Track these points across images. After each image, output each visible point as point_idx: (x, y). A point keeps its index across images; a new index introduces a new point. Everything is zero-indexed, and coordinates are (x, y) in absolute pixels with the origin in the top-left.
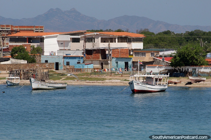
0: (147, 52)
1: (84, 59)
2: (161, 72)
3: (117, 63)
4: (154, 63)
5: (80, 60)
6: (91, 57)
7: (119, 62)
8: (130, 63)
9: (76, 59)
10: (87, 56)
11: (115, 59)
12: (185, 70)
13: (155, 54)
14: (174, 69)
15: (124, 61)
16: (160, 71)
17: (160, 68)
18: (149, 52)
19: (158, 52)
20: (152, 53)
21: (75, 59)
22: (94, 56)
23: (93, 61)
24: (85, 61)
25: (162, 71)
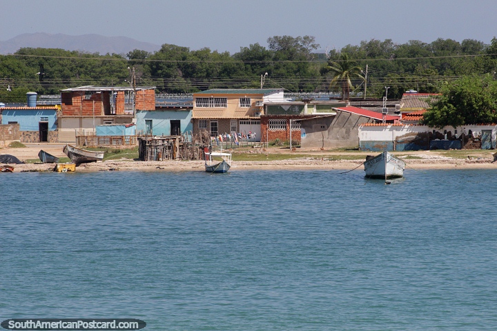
0: (229, 97)
1: (59, 116)
2: (400, 140)
3: (149, 122)
4: (335, 119)
5: (46, 116)
6: (76, 111)
7: (155, 122)
8: (185, 123)
9: (35, 115)
10: (66, 109)
11: (145, 113)
12: (463, 134)
13: (252, 101)
14: (434, 131)
15: (169, 118)
16: (397, 138)
17: (397, 130)
18: (234, 97)
19: (260, 96)
20: (244, 100)
21: (32, 116)
22: (84, 108)
23: (83, 120)
24: (62, 119)
25: (400, 137)
